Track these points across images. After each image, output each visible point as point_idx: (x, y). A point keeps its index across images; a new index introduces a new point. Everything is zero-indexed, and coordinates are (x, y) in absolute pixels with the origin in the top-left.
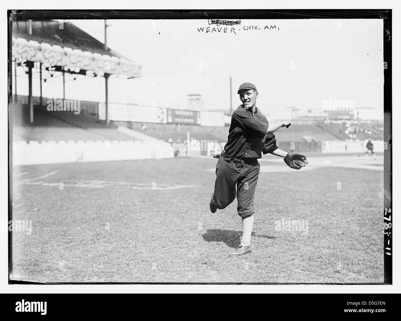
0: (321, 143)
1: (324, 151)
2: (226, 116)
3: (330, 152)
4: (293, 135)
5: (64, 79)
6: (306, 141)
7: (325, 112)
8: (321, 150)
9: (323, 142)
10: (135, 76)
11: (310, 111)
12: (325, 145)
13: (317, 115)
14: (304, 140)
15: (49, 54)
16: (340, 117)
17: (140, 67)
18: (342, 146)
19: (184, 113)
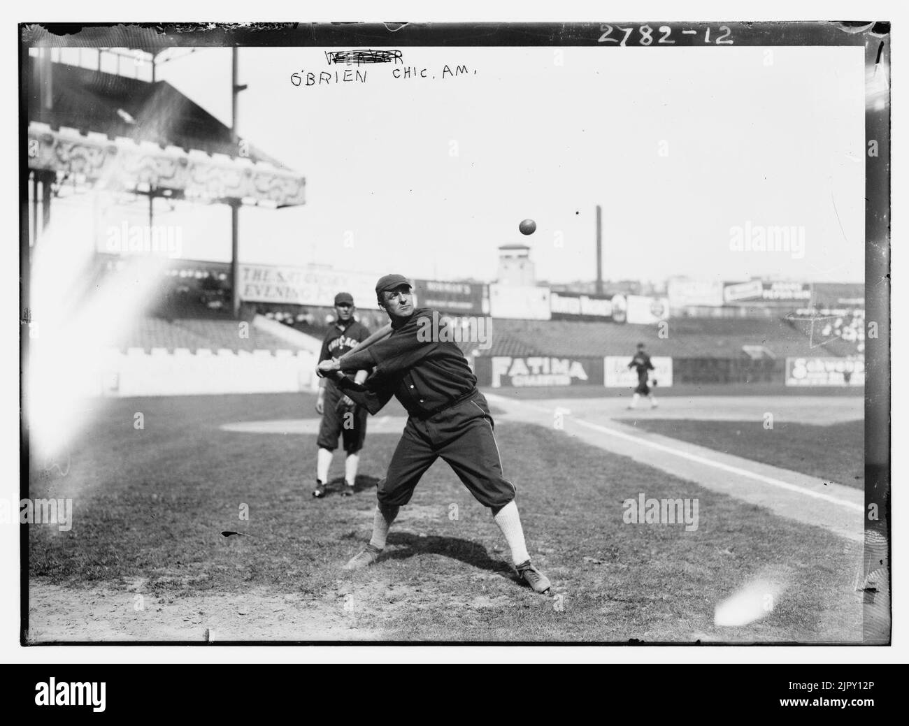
0: (785, 361)
1: (791, 382)
2: (555, 296)
3: (805, 383)
4: (720, 342)
5: (151, 209)
6: (749, 357)
7: (806, 287)
8: (784, 381)
9: (789, 360)
10: (290, 201)
11: (767, 286)
12: (793, 366)
13: (783, 296)
14: (744, 353)
15: (71, 150)
16: (841, 301)
17: (303, 182)
18: (836, 371)
19: (448, 288)
